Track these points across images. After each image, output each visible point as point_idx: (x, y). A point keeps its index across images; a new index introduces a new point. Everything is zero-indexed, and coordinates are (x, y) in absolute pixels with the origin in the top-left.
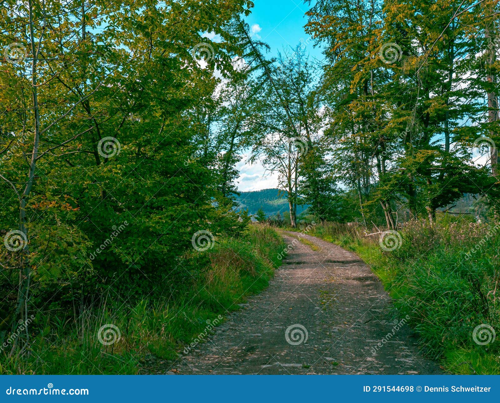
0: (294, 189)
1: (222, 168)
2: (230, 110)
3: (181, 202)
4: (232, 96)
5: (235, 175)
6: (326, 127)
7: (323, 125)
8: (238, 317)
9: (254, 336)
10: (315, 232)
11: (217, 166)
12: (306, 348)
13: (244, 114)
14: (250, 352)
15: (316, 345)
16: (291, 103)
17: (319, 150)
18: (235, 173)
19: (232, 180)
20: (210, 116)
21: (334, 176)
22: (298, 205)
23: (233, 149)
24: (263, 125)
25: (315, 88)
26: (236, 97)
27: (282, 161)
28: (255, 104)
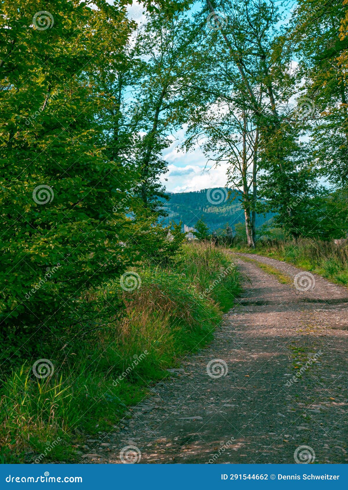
0: (252, 188)
1: (141, 158)
2: (151, 68)
3: (77, 217)
4: (154, 45)
5: (161, 168)
6: (301, 93)
7: (296, 90)
8: (166, 390)
9: (191, 420)
10: (284, 254)
11: (134, 154)
12: (271, 439)
13: (173, 74)
14: (186, 446)
15: (286, 434)
16: (247, 54)
17: (291, 128)
18: (162, 165)
19: (156, 176)
20: (121, 77)
21: (313, 168)
22: (258, 213)
23: (158, 129)
24: (204, 91)
25: (285, 31)
26: (161, 47)
27: (233, 146)
28: (191, 58)
